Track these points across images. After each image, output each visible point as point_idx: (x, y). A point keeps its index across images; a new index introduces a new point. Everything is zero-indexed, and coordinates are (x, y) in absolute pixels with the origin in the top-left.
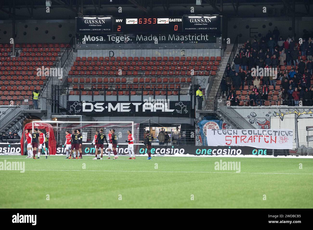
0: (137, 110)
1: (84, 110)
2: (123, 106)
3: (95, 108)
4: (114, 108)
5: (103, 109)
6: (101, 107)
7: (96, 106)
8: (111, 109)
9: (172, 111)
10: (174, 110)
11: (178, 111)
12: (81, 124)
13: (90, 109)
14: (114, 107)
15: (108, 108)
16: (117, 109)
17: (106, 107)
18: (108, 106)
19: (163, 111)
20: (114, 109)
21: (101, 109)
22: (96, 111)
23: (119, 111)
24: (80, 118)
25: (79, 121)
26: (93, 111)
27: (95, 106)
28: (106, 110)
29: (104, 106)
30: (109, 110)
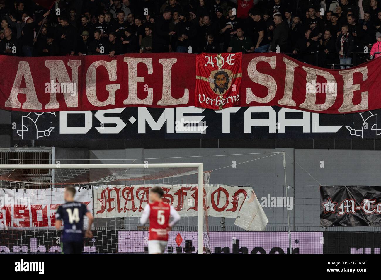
0: (226, 129)
1: (65, 129)
2: (185, 115)
3: (96, 122)
4: (156, 121)
5: (121, 125)
6: (117, 120)
7: (99, 115)
8: (147, 125)
9: (334, 129)
10: (340, 127)
11: (353, 132)
12: (53, 170)
13: (83, 125)
14: (156, 119)
15: (136, 122)
16: (165, 126)
17: (132, 120)
18: (136, 117)
19: (306, 130)
20: (156, 126)
21: (115, 125)
22: (102, 130)
23: (170, 130)
24: (48, 153)
25: (47, 163)
26: (93, 131)
27: (96, 115)
28: (132, 128)
29: (124, 116)
30: (142, 130)
